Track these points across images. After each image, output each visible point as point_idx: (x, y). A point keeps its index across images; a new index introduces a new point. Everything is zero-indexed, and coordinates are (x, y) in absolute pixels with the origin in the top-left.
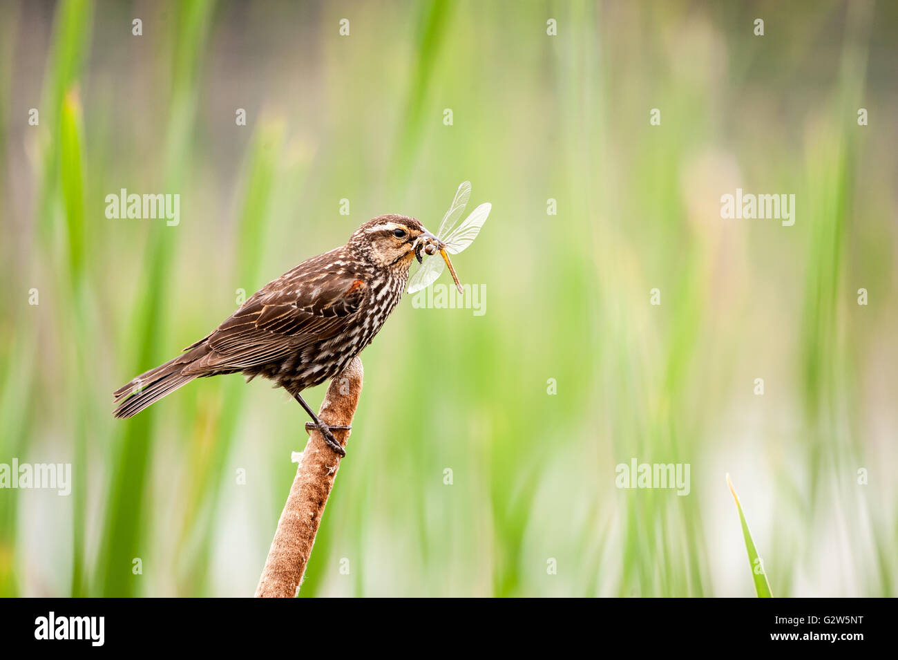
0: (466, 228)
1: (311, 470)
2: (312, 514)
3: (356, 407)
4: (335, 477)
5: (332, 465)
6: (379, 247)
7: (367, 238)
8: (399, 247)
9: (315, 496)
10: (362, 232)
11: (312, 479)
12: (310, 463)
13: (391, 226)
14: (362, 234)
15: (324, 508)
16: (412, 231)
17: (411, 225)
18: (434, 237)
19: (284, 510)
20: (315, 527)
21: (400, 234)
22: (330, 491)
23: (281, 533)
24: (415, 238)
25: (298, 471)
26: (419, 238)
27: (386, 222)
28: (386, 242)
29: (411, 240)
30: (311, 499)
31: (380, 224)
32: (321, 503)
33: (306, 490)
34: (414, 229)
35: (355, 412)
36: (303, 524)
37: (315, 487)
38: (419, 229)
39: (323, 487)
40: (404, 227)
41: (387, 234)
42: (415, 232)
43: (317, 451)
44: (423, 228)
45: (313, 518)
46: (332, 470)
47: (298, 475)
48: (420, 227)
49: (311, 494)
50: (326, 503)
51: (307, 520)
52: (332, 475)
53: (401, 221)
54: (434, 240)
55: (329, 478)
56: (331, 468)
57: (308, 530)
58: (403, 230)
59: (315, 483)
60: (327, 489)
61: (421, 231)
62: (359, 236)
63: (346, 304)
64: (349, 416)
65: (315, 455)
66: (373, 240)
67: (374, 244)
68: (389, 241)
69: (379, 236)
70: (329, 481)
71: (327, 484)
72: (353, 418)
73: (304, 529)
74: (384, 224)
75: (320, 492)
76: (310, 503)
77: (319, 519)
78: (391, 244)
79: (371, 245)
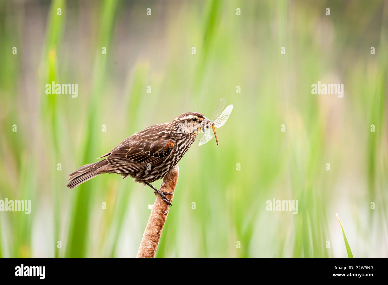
0: (223, 116)
1: (157, 213)
2: (158, 231)
3: (176, 185)
4: (167, 215)
5: (166, 210)
7: (181, 122)
8: (194, 125)
9: (159, 223)
10: (178, 119)
11: (157, 216)
12: (157, 209)
13: (191, 117)
14: (178, 120)
15: (163, 229)
16: (200, 118)
17: (200, 116)
18: (210, 121)
19: (146, 230)
20: (159, 237)
21: (195, 120)
22: (165, 221)
23: (144, 240)
24: (201, 122)
25: (151, 213)
26: (203, 121)
27: (189, 115)
30: (157, 225)
31: (186, 116)
32: (161, 227)
33: (155, 221)
34: (201, 118)
35: (176, 187)
36: (154, 236)
37: (159, 220)
38: (203, 117)
39: (162, 220)
40: (196, 117)
41: (189, 120)
42: (201, 119)
43: (160, 204)
44: (204, 117)
45: (158, 233)
46: (166, 212)
47: (151, 215)
49: (157, 223)
50: (164, 226)
51: (155, 234)
52: (166, 214)
53: (195, 115)
54: (210, 122)
55: (165, 216)
56: (165, 211)
57: (156, 238)
58: (196, 118)
59: (159, 218)
60: (164, 220)
61: (204, 118)
62: (177, 121)
63: (164, 152)
64: (173, 189)
65: (158, 206)
66: (183, 123)
70: (165, 217)
71: (164, 219)
72: (175, 190)
73: (154, 238)
74: (188, 116)
75: (161, 222)
76: (157, 227)
77: (160, 234)
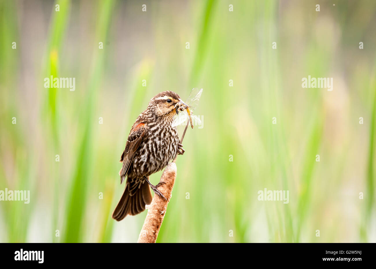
1: (153, 213)
2: (154, 232)
5: (162, 210)
6: (160, 106)
7: (155, 102)
8: (169, 107)
9: (155, 224)
10: (154, 99)
11: (154, 216)
12: (153, 209)
13: (166, 98)
14: (154, 100)
15: (159, 229)
16: (175, 100)
18: (184, 103)
19: (142, 230)
20: (155, 237)
21: (170, 101)
22: (162, 222)
23: (140, 240)
24: (176, 103)
25: (148, 213)
26: (177, 104)
28: (163, 105)
29: (174, 104)
30: (153, 225)
31: (161, 96)
32: (158, 227)
33: (151, 221)
34: (176, 99)
36: (150, 236)
37: (155, 220)
38: (178, 99)
39: (159, 220)
40: (171, 98)
41: (164, 101)
42: (176, 101)
43: (156, 204)
45: (154, 234)
46: (163, 212)
47: (148, 215)
48: (179, 98)
49: (153, 223)
50: (160, 227)
51: (152, 234)
52: (163, 215)
53: (171, 95)
54: (184, 104)
55: (161, 216)
56: (162, 212)
57: (152, 238)
58: (171, 100)
59: (155, 218)
61: (179, 100)
65: (155, 206)
66: (158, 103)
67: (158, 105)
68: (164, 104)
69: (160, 102)
73: (150, 238)
74: (163, 96)
75: (157, 222)
76: (153, 227)
77: (157, 234)
78: (165, 106)
79: (156, 105)
